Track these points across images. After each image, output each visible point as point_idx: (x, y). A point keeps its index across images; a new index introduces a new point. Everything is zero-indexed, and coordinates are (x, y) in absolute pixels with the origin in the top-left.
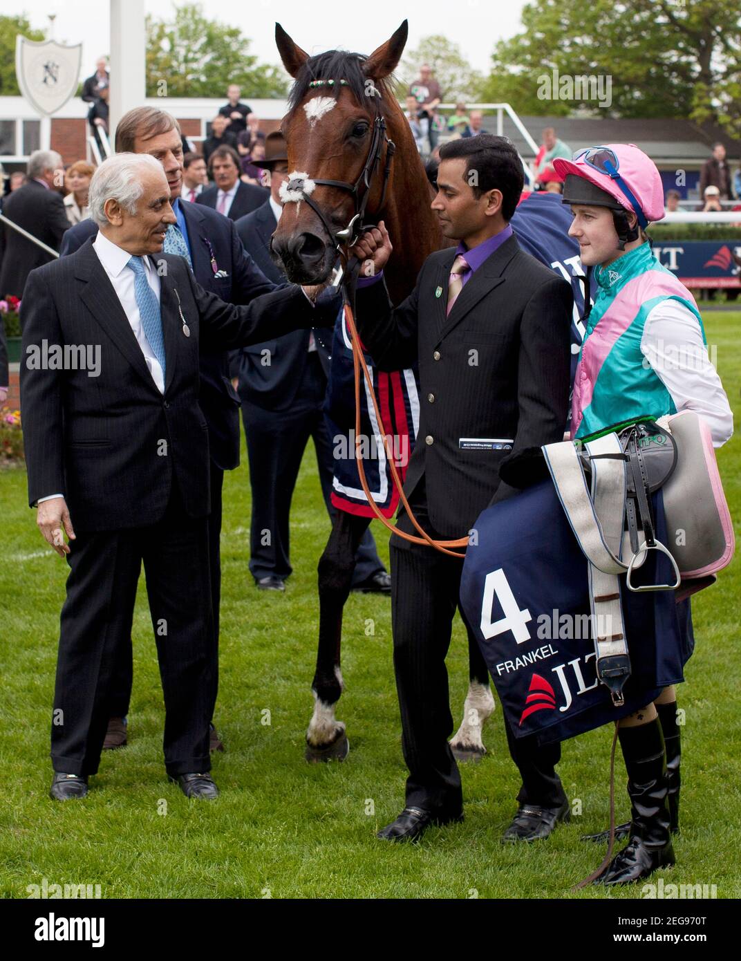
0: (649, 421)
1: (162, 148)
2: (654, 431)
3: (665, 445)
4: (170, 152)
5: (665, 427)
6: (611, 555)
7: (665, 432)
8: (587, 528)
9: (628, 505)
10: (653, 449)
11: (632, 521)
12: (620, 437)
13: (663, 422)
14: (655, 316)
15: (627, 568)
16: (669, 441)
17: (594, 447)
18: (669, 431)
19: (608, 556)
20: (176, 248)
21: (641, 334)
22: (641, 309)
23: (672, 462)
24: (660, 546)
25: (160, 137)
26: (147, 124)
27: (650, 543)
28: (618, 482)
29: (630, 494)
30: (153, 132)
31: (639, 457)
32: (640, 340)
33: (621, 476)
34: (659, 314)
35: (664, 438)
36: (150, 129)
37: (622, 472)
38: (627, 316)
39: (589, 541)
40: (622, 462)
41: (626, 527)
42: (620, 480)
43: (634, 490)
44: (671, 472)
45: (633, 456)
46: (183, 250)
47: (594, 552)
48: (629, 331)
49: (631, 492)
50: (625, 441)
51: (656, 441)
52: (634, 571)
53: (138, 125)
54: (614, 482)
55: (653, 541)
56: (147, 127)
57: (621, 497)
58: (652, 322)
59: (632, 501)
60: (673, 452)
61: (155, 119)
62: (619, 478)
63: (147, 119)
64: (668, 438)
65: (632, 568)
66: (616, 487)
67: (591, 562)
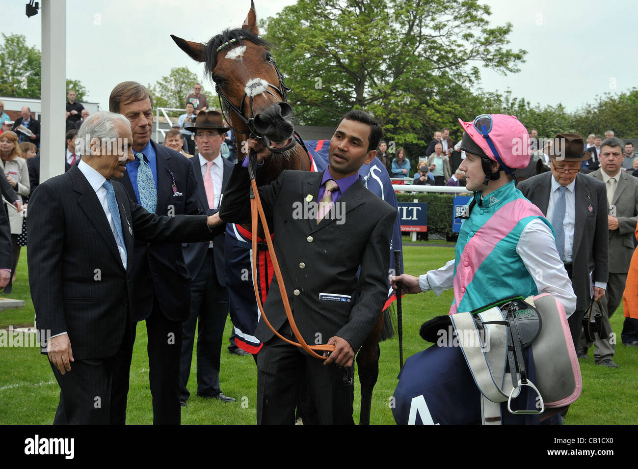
0: (519, 299)
1: (136, 111)
2: (524, 306)
3: (533, 316)
4: (142, 113)
5: (532, 304)
6: (497, 388)
7: (531, 307)
8: (481, 370)
9: (509, 355)
10: (524, 318)
11: (512, 366)
12: (501, 310)
13: (530, 300)
14: (530, 229)
15: (508, 398)
16: (535, 313)
17: (485, 316)
18: (535, 307)
19: (496, 389)
20: (145, 176)
21: (517, 240)
22: (518, 223)
23: (538, 328)
24: (530, 383)
25: (136, 103)
26: (128, 94)
27: (524, 381)
28: (502, 340)
29: (511, 348)
30: (132, 99)
31: (516, 324)
32: (516, 244)
33: (505, 336)
34: (532, 228)
35: (531, 311)
36: (130, 97)
37: (505, 333)
38: (506, 227)
39: (482, 379)
40: (504, 326)
41: (507, 370)
42: (504, 339)
43: (512, 346)
44: (537, 334)
45: (512, 323)
46: (149, 177)
47: (486, 386)
48: (507, 236)
49: (511, 346)
50: (506, 312)
51: (526, 313)
52: (513, 400)
53: (122, 94)
54: (500, 339)
55: (526, 381)
56: (128, 96)
57: (504, 350)
58: (527, 233)
59: (511, 352)
60: (538, 321)
61: (133, 91)
62: (503, 337)
63: (129, 91)
64: (535, 312)
65: (512, 398)
66: (501, 343)
67: (483, 394)
